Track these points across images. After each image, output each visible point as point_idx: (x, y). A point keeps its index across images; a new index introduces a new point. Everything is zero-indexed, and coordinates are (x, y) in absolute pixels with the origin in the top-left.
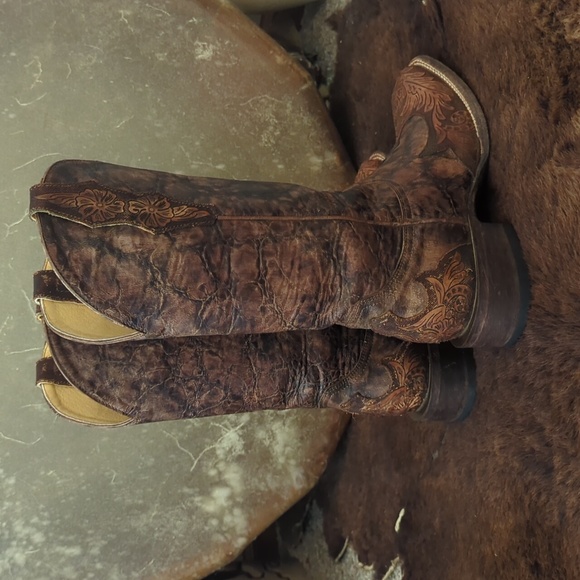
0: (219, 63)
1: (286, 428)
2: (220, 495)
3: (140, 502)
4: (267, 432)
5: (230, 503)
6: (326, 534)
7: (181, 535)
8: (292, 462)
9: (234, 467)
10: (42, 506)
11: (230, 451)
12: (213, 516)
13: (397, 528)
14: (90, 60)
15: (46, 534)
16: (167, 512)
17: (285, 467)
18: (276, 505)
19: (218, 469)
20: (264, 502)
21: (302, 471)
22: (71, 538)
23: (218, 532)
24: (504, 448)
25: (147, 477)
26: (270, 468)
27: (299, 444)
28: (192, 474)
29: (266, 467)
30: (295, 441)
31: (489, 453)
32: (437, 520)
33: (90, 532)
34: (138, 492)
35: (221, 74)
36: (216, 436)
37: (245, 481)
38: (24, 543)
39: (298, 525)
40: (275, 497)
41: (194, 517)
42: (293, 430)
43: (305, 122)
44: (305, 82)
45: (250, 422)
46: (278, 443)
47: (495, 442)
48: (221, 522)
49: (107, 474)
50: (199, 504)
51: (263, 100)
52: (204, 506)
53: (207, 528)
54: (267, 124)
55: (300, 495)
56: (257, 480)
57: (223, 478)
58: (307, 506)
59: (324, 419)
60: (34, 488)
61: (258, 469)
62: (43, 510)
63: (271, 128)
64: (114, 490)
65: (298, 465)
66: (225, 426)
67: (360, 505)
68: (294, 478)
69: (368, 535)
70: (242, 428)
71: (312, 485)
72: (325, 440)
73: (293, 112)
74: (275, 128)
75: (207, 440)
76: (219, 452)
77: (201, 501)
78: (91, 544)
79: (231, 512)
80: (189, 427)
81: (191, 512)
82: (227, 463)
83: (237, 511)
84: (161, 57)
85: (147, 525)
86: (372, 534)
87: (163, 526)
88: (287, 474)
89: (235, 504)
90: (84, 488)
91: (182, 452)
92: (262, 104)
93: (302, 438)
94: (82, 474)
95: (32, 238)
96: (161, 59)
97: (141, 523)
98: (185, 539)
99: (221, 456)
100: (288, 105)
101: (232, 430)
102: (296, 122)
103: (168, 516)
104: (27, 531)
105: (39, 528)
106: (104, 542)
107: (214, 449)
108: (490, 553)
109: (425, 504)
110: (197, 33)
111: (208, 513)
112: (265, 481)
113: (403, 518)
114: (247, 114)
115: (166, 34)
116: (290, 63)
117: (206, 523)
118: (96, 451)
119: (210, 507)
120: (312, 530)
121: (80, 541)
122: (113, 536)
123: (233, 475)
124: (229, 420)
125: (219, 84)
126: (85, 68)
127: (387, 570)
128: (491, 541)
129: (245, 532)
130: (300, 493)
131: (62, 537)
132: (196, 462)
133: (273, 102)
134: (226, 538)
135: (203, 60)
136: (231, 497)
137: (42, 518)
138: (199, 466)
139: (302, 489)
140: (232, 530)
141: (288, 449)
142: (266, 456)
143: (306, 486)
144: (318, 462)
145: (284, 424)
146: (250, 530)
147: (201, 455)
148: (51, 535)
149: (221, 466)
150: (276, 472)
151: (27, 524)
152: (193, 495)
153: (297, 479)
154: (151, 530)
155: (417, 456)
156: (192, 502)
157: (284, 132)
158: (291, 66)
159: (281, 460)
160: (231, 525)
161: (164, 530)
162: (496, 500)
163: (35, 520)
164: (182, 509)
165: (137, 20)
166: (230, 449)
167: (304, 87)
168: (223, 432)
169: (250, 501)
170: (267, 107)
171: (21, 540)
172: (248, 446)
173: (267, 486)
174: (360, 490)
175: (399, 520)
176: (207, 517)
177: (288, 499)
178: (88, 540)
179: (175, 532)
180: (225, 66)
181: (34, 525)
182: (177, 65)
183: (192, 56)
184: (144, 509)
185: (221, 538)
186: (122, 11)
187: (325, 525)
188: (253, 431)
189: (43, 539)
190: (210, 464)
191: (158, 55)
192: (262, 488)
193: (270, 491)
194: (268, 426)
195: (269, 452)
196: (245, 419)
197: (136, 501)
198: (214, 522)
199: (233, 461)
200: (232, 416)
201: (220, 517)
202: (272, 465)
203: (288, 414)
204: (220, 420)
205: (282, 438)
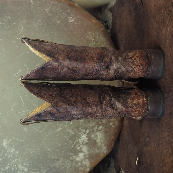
0: (76, 23)
1: (101, 134)
2: (81, 155)
3: (57, 158)
4: (95, 135)
5: (84, 158)
6: (115, 167)
7: (70, 168)
8: (103, 144)
9: (85, 146)
10: (27, 160)
12: (79, 162)
13: (136, 164)
14: (37, 24)
15: (28, 168)
16: (65, 161)
17: (101, 146)
18: (99, 158)
20: (95, 157)
21: (106, 147)
22: (36, 169)
23: (81, 167)
24: (168, 135)
25: (58, 150)
26: (96, 146)
27: (105, 139)
28: (72, 149)
29: (95, 146)
30: (104, 138)
31: (164, 138)
32: (149, 160)
33: (42, 167)
34: (56, 155)
35: (76, 27)
36: (79, 137)
37: (89, 151)
38: (22, 171)
39: (107, 165)
40: (98, 155)
41: (73, 162)
42: (103, 135)
43: (103, 40)
44: (102, 28)
45: (89, 132)
46: (98, 139)
47: (165, 134)
48: (82, 164)
50: (75, 158)
51: (89, 34)
52: (76, 159)
53: (77, 166)
54: (91, 41)
55: (106, 155)
56: (92, 150)
57: (82, 150)
58: (109, 159)
59: (112, 131)
60: (24, 154)
61: (92, 147)
62: (27, 161)
63: (92, 42)
64: (48, 154)
65: (105, 145)
66: (82, 134)
67: (125, 157)
68: (104, 150)
69: (128, 167)
70: (87, 134)
71: (110, 152)
72: (113, 137)
73: (99, 37)
74: (94, 42)
75: (76, 138)
76: (80, 142)
77: (75, 157)
78: (42, 171)
79: (85, 160)
80: (71, 134)
81: (72, 161)
82: (83, 145)
83: (86, 160)
84: (58, 22)
85: (59, 165)
86: (129, 166)
87: (64, 165)
88: (102, 148)
89: (86, 158)
90: (39, 154)
91: (69, 142)
92: (89, 35)
93: (106, 137)
94: (38, 150)
96: (58, 23)
97: (57, 164)
98: (71, 169)
99: (81, 143)
100: (97, 35)
101: (84, 135)
102: (100, 40)
103: (65, 162)
104: (22, 168)
105: (26, 167)
106: (46, 171)
107: (79, 141)
108: (165, 170)
109: (145, 155)
110: (69, 14)
111: (77, 161)
112: (95, 150)
113: (138, 160)
114: (85, 38)
115: (59, 15)
116: (97, 22)
117: (77, 164)
118: (43, 142)
119: (78, 159)
120: (111, 166)
121: (39, 170)
122: (49, 169)
123: (85, 149)
124: (83, 132)
125: (76, 30)
126: (36, 27)
128: (166, 166)
129: (89, 167)
130: (106, 154)
131: (33, 169)
132: (73, 145)
133: (93, 34)
134: (83, 168)
135: (71, 23)
136: (85, 156)
137: (27, 164)
139: (107, 153)
140: (85, 166)
141: (102, 140)
142: (95, 143)
143: (108, 152)
144: (111, 144)
145: (100, 133)
146: (91, 166)
147: (75, 143)
148: (30, 168)
149: (81, 146)
150: (98, 148)
151: (22, 165)
152: (73, 155)
153: (105, 150)
154: (60, 167)
155: (142, 141)
156: (72, 158)
157: (96, 43)
158: (98, 23)
159: (100, 144)
160: (85, 164)
161: (64, 166)
162: (166, 152)
163: (25, 164)
164: (70, 160)
165: (51, 12)
166: (84, 141)
167: (102, 29)
168: (81, 136)
169: (90, 157)
170: (91, 36)
171: (21, 170)
172: (89, 140)
173: (96, 152)
174: (125, 153)
176: (77, 162)
177: (102, 156)
178: (41, 170)
179: (67, 167)
180: (78, 24)
181: (25, 166)
182: (63, 24)
183: (68, 21)
184: (58, 160)
185: (82, 169)
186: (46, 9)
187: (115, 165)
188: (90, 135)
189: (28, 170)
190: (78, 146)
191: (57, 22)
192: (94, 153)
193: (97, 154)
194: (95, 133)
195: (96, 141)
196: (88, 131)
197: (55, 158)
198: (80, 164)
199: (85, 144)
200: (84, 131)
201: (81, 162)
202: (97, 145)
203: (101, 129)
204: (80, 132)
205: (100, 137)
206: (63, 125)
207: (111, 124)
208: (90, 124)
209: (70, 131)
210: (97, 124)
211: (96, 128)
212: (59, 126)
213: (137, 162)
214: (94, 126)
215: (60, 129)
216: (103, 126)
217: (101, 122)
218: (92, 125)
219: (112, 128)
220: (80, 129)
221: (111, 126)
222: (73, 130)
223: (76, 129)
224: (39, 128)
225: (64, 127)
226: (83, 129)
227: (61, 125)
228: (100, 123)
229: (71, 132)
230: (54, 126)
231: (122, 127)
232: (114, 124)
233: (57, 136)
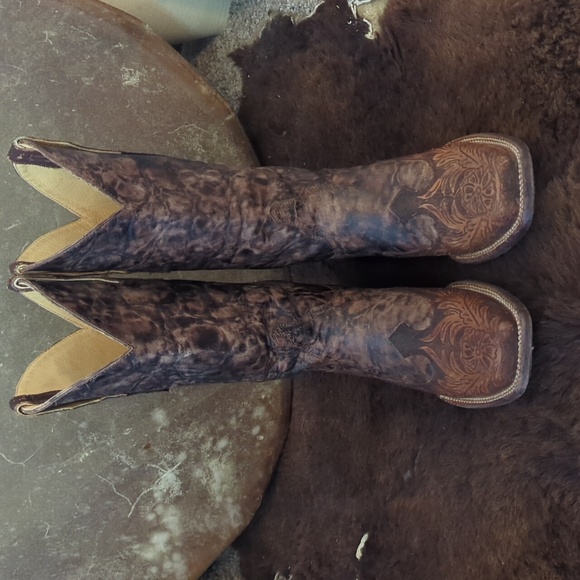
0: (146, 90)
1: (223, 466)
2: (159, 540)
3: (77, 555)
4: (204, 470)
5: (169, 548)
8: (230, 500)
9: (172, 510)
11: (168, 493)
12: (152, 563)
13: (359, 555)
14: (14, 82)
16: (104, 564)
17: (223, 505)
18: (214, 547)
19: (155, 512)
20: (202, 545)
21: (239, 508)
24: (513, 456)
25: (83, 528)
26: (208, 507)
27: (236, 481)
28: (130, 520)
29: (204, 507)
30: (232, 477)
31: (490, 464)
32: (415, 540)
34: (73, 544)
35: (148, 102)
36: (152, 477)
37: (183, 523)
40: (213, 537)
41: (133, 567)
42: (229, 467)
43: (231, 152)
44: (229, 113)
45: (186, 461)
46: (215, 481)
47: (501, 452)
48: (161, 570)
49: (40, 527)
50: (138, 552)
51: (190, 129)
52: (142, 554)
53: (146, 577)
54: (194, 153)
55: (237, 533)
56: (195, 522)
57: (161, 522)
59: (259, 452)
61: (195, 510)
63: (199, 157)
64: (48, 544)
65: (235, 503)
66: (162, 467)
68: (232, 517)
69: (315, 568)
70: (179, 467)
71: (248, 522)
72: (260, 475)
73: (219, 142)
74: (203, 157)
75: (144, 483)
76: (156, 495)
77: (140, 549)
79: (170, 558)
80: (126, 469)
81: (131, 560)
82: (166, 506)
83: (176, 557)
84: (88, 81)
86: (320, 566)
88: (225, 513)
89: (175, 549)
90: (16, 544)
91: (119, 497)
92: (189, 133)
93: (238, 475)
94: (13, 529)
96: (87, 83)
97: (78, 577)
99: (159, 499)
100: (215, 135)
101: (170, 470)
102: (222, 153)
103: (106, 568)
107: (152, 492)
108: (496, 562)
109: (397, 525)
110: (122, 57)
111: (146, 561)
112: (203, 522)
113: (367, 543)
114: (175, 143)
115: (92, 58)
116: (214, 93)
117: (145, 573)
118: (28, 503)
119: (149, 555)
123: (172, 518)
124: (165, 460)
125: (146, 112)
126: (8, 90)
128: (496, 550)
132: (133, 507)
133: (200, 132)
135: (130, 87)
136: (170, 542)
138: (137, 511)
139: (239, 527)
140: (172, 576)
141: (225, 486)
142: (204, 495)
143: (243, 523)
144: (254, 498)
145: (220, 461)
146: (190, 575)
147: (138, 499)
149: (160, 509)
150: (215, 512)
152: (130, 543)
153: (235, 517)
155: (382, 478)
156: (130, 550)
158: (215, 96)
159: (219, 499)
160: (171, 571)
164: (120, 558)
165: (62, 42)
166: (168, 491)
167: (229, 118)
168: (160, 473)
169: (189, 544)
170: (193, 137)
172: (185, 487)
173: (205, 527)
174: (298, 523)
175: (362, 545)
176: (145, 565)
180: (152, 94)
182: (104, 90)
183: (119, 83)
184: (79, 562)
186: (46, 32)
188: (190, 470)
190: (148, 508)
191: (84, 79)
192: (201, 530)
193: (209, 533)
194: (205, 463)
195: (206, 491)
196: (182, 457)
197: (71, 555)
198: (154, 570)
199: (171, 503)
200: (169, 456)
201: (159, 564)
202: (210, 504)
203: (224, 450)
204: (157, 460)
205: (219, 475)
206: (99, 440)
207: (256, 430)
208: (190, 435)
209: (123, 457)
210: (212, 432)
211: (208, 445)
212: (87, 441)
213: (363, 550)
214: (203, 440)
215: (89, 452)
216: (230, 438)
217: (225, 424)
218: (196, 437)
219: (258, 445)
220: (157, 450)
221: (254, 439)
222: (133, 454)
223: (142, 453)
224: (15, 450)
225: (105, 444)
226: (165, 451)
227: (93, 441)
228: (222, 428)
229: (128, 463)
230: (68, 444)
231: (286, 440)
232: (262, 431)
233: (79, 477)
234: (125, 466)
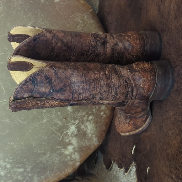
0: (62, 3)
1: (91, 125)
2: (70, 148)
3: (43, 152)
4: (85, 126)
5: (74, 151)
6: (104, 162)
7: (58, 163)
8: (94, 136)
9: (74, 138)
10: (9, 155)
11: (73, 133)
12: (68, 155)
13: (133, 153)
14: (19, 3)
15: (11, 164)
16: (52, 155)
17: (91, 137)
18: (89, 151)
19: (69, 139)
20: (85, 150)
21: (97, 138)
22: (20, 165)
23: (70, 161)
24: (174, 114)
25: (45, 143)
26: (86, 138)
27: (96, 130)
28: (61, 141)
30: (94, 129)
31: (168, 118)
32: (148, 147)
33: (26, 163)
34: (42, 148)
35: (63, 7)
36: (67, 128)
37: (78, 143)
38: (4, 168)
39: (94, 161)
40: (88, 148)
41: (62, 156)
42: (93, 125)
43: (92, 22)
44: (91, 9)
45: (79, 123)
46: (88, 130)
47: (171, 113)
48: (71, 157)
49: (31, 143)
50: (63, 152)
51: (77, 15)
52: (65, 152)
53: (66, 160)
54: (79, 23)
55: (97, 147)
56: (82, 142)
57: (71, 142)
58: (96, 154)
59: (103, 121)
60: (6, 149)
61: (82, 139)
62: (10, 156)
63: (80, 24)
64: (34, 148)
65: (96, 137)
66: (71, 124)
67: (117, 148)
68: (95, 141)
69: (121, 158)
70: (76, 125)
71: (101, 143)
72: (104, 128)
73: (87, 19)
74: (82, 24)
75: (65, 130)
76: (69, 133)
77: (64, 151)
78: (27, 167)
79: (74, 154)
80: (59, 125)
81: (61, 154)
82: (72, 137)
83: (76, 153)
85: (46, 160)
86: (123, 157)
87: (51, 160)
88: (92, 140)
89: (75, 151)
90: (24, 148)
91: (57, 134)
93: (96, 128)
94: (23, 143)
95: (2, 63)
96: (43, 2)
97: (44, 159)
98: (59, 164)
99: (70, 135)
100: (86, 16)
101: (73, 126)
102: (89, 22)
103: (53, 156)
104: (4, 164)
105: (9, 163)
106: (31, 166)
107: (67, 133)
108: (171, 152)
109: (143, 142)
111: (66, 155)
112: (85, 143)
113: (135, 149)
114: (72, 20)
116: (85, 3)
117: (66, 158)
118: (27, 135)
119: (67, 153)
120: (98, 163)
121: (23, 166)
122: (35, 164)
123: (74, 141)
124: (72, 122)
125: (62, 10)
126: (17, 5)
127: (129, 168)
128: (171, 148)
129: (79, 160)
130: (97, 146)
131: (17, 165)
132: (61, 137)
133: (80, 16)
134: (73, 163)
135: (57, 2)
136: (74, 149)
137: (9, 159)
138: (63, 139)
140: (75, 160)
141: (92, 131)
142: (85, 134)
143: (99, 143)
144: (102, 135)
145: (90, 123)
146: (81, 159)
147: (63, 135)
148: (13, 165)
149: (70, 138)
150: (88, 140)
151: (4, 161)
152: (61, 149)
153: (96, 141)
154: (48, 161)
156: (61, 151)
157: (85, 25)
158: (86, 4)
159: (90, 135)
160: (74, 158)
161: (52, 161)
162: (172, 134)
163: (7, 160)
164: (58, 153)
166: (73, 132)
167: (90, 11)
168: (70, 127)
169: (80, 150)
170: (79, 17)
171: (3, 167)
172: (78, 131)
173: (86, 144)
174: (117, 144)
175: (133, 150)
176: (66, 156)
177: (93, 148)
178: (26, 166)
179: (56, 162)
180: (64, 4)
181: (7, 162)
182: (48, 4)
183: (53, 1)
184: (44, 154)
185: (71, 163)
187: (104, 159)
188: (80, 126)
189: (10, 167)
190: (66, 138)
192: (84, 145)
193: (87, 146)
194: (85, 124)
195: (86, 133)
196: (77, 121)
197: (42, 152)
198: (69, 158)
199: (74, 136)
200: (73, 121)
201: (70, 156)
202: (87, 137)
203: (92, 120)
204: (69, 122)
205: (90, 128)
206: (50, 115)
207: (102, 113)
208: (79, 114)
209: (58, 121)
210: (87, 113)
211: (86, 118)
212: (46, 116)
213: (134, 151)
214: (84, 116)
215: (46, 119)
216: (93, 116)
217: (92, 111)
218: (82, 115)
219: (103, 118)
220: (69, 119)
221: (102, 116)
222: (61, 120)
223: (64, 120)
224: (23, 118)
225: (51, 117)
226: (72, 119)
227: (48, 116)
228: (90, 112)
229: (59, 123)
230: (40, 117)
231: (113, 117)
232: (104, 114)
233: (43, 127)
234: (59, 124)
